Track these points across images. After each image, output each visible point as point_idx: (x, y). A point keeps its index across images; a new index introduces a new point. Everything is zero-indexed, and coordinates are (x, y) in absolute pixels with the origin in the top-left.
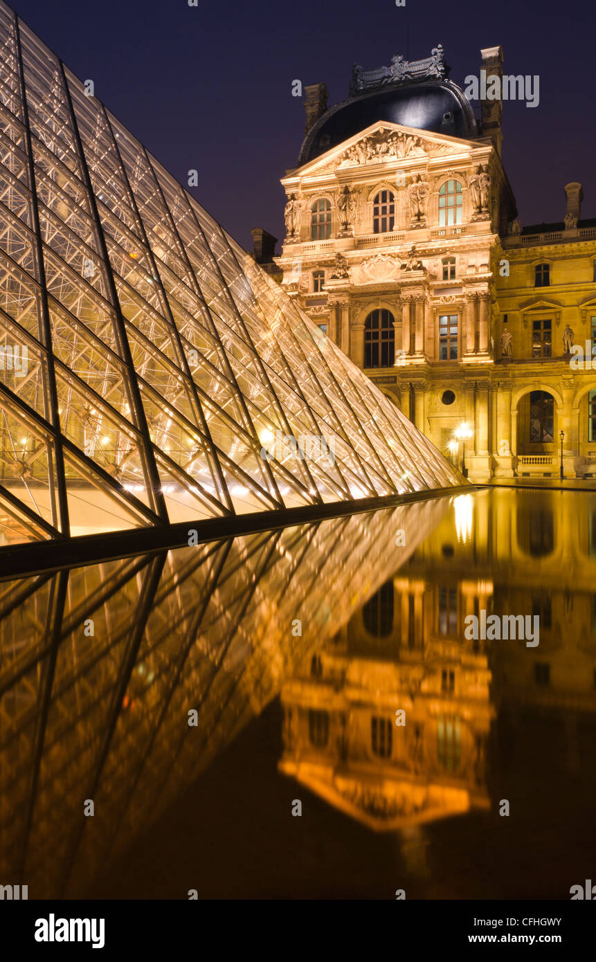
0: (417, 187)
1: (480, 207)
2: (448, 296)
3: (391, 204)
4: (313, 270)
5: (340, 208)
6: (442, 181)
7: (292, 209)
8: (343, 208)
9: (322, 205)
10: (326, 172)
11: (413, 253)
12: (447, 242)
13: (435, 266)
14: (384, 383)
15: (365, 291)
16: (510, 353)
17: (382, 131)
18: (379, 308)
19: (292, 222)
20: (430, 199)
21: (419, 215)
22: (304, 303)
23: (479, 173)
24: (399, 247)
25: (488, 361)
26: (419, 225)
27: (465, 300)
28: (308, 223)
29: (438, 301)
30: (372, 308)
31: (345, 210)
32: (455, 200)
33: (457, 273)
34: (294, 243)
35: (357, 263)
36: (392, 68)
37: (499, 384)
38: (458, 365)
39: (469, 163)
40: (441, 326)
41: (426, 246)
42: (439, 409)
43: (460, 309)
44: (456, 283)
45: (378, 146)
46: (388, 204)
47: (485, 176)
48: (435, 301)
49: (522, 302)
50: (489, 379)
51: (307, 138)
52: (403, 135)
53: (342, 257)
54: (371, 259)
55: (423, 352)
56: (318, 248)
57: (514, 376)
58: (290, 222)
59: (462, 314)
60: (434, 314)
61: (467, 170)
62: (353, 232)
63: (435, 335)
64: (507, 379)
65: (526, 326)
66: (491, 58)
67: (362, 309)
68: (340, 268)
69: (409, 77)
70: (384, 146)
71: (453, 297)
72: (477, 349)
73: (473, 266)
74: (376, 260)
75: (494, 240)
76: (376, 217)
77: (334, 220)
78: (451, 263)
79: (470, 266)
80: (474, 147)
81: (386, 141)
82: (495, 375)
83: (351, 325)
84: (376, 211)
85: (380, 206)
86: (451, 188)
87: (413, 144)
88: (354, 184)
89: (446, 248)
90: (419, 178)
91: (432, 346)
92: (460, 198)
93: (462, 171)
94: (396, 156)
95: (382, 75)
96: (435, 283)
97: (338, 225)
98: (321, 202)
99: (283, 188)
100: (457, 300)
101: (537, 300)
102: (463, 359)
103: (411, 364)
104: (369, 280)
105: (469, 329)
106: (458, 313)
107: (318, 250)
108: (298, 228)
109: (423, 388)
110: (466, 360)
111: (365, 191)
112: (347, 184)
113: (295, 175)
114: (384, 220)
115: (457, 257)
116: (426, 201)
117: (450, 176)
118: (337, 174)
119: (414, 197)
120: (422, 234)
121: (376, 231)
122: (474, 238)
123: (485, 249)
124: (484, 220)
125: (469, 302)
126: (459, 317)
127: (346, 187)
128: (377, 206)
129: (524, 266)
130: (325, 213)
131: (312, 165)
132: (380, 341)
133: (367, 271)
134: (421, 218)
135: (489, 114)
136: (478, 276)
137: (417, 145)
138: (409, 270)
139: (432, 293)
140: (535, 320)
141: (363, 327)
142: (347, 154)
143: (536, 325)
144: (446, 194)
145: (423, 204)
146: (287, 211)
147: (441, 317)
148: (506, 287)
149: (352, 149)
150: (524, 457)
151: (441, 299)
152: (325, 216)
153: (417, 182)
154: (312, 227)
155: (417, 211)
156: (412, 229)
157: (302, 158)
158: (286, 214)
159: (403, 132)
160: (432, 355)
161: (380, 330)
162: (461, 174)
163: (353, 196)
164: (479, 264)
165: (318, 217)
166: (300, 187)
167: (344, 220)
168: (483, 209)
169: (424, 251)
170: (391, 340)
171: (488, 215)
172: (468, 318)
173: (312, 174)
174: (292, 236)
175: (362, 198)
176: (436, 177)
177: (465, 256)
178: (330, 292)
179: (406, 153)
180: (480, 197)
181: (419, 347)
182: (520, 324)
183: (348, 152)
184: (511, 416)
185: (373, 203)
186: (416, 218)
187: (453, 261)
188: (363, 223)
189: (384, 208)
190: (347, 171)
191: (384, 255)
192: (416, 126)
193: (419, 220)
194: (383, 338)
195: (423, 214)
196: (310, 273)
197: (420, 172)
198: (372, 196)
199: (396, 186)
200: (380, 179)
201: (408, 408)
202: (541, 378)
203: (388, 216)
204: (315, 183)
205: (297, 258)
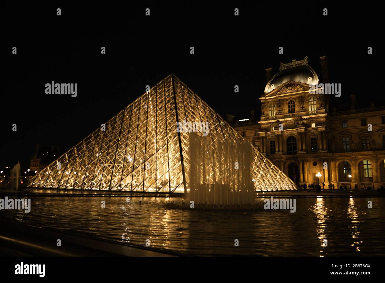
0: (301, 99)
1: (321, 105)
2: (313, 132)
5: (278, 106)
6: (309, 97)
7: (263, 107)
11: (301, 119)
12: (311, 116)
13: (308, 123)
14: (294, 159)
17: (290, 83)
18: (291, 136)
19: (263, 111)
20: (306, 103)
22: (267, 135)
24: (296, 117)
25: (327, 152)
27: (318, 133)
28: (268, 110)
29: (310, 134)
30: (289, 136)
35: (284, 122)
36: (292, 63)
37: (331, 159)
38: (317, 153)
42: (312, 167)
43: (317, 136)
44: (315, 128)
45: (289, 88)
46: (293, 104)
47: (322, 96)
49: (339, 132)
50: (328, 158)
52: (296, 85)
53: (279, 121)
54: (288, 121)
57: (336, 157)
59: (318, 138)
60: (309, 138)
62: (282, 113)
63: (309, 144)
64: (334, 158)
66: (323, 59)
67: (286, 136)
68: (278, 124)
69: (298, 66)
71: (315, 132)
72: (323, 149)
75: (326, 115)
79: (319, 123)
81: (291, 86)
84: (289, 107)
86: (312, 99)
87: (299, 87)
88: (282, 99)
90: (302, 97)
91: (309, 147)
92: (315, 102)
95: (290, 65)
96: (309, 128)
97: (277, 111)
98: (272, 104)
99: (260, 100)
101: (343, 132)
103: (302, 153)
105: (320, 142)
109: (306, 161)
110: (319, 152)
111: (285, 101)
113: (263, 97)
114: (292, 109)
115: (315, 120)
117: (312, 96)
118: (276, 96)
119: (301, 102)
120: (304, 113)
121: (289, 112)
122: (320, 115)
123: (324, 117)
127: (279, 100)
128: (289, 105)
129: (339, 121)
130: (273, 107)
133: (287, 125)
136: (322, 126)
137: (301, 87)
138: (300, 124)
139: (308, 131)
141: (286, 142)
142: (279, 90)
144: (311, 101)
145: (303, 104)
147: (311, 138)
148: (333, 128)
155: (302, 106)
156: (301, 112)
158: (261, 108)
160: (309, 150)
161: (292, 143)
162: (315, 95)
163: (282, 102)
164: (322, 123)
166: (265, 100)
167: (279, 109)
169: (305, 118)
170: (296, 146)
171: (324, 108)
172: (320, 139)
173: (269, 96)
174: (263, 114)
175: (284, 103)
176: (307, 96)
177: (317, 120)
178: (275, 131)
179: (297, 89)
181: (304, 148)
182: (339, 140)
184: (336, 169)
186: (302, 109)
188: (285, 110)
189: (292, 106)
194: (293, 145)
195: (304, 108)
197: (302, 95)
198: (288, 102)
199: (295, 99)
200: (289, 97)
201: (302, 167)
202: (345, 157)
203: (293, 108)
204: (270, 99)
205: (265, 121)
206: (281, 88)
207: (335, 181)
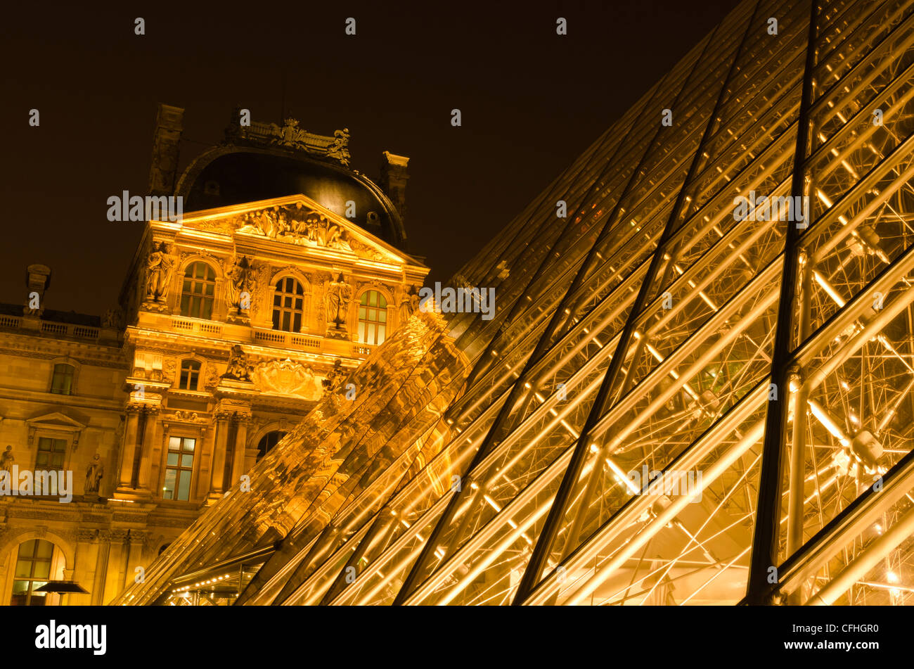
0: (338, 287)
3: (299, 297)
4: (185, 357)
5: (233, 283)
6: (365, 289)
7: (160, 264)
8: (240, 284)
9: (202, 270)
15: (268, 404)
17: (299, 206)
18: (283, 430)
21: (339, 321)
23: (410, 293)
24: (316, 356)
26: (339, 335)
28: (179, 290)
30: (269, 428)
31: (241, 288)
32: (378, 316)
34: (160, 312)
36: (284, 129)
39: (402, 279)
41: (350, 364)
45: (295, 222)
46: (294, 296)
52: (326, 221)
53: (239, 350)
54: (275, 362)
56: (196, 330)
61: (395, 285)
62: (249, 320)
66: (399, 166)
67: (261, 427)
68: (241, 365)
69: (305, 148)
70: (302, 226)
74: (282, 366)
76: (277, 308)
77: (219, 296)
80: (409, 263)
81: (304, 219)
84: (277, 301)
85: (284, 295)
86: (373, 300)
87: (337, 235)
88: (254, 258)
90: (341, 278)
92: (384, 315)
93: (390, 284)
94: (316, 243)
98: (200, 266)
99: (150, 233)
104: (268, 389)
107: (194, 331)
111: (267, 271)
112: (247, 256)
114: (287, 315)
117: (376, 286)
118: (237, 238)
119: (335, 298)
120: (345, 347)
121: (277, 326)
127: (245, 259)
128: (279, 294)
130: (205, 284)
131: (200, 215)
133: (266, 376)
134: (341, 326)
137: (343, 238)
141: (257, 452)
142: (250, 218)
144: (368, 306)
146: (153, 264)
152: (205, 287)
153: (339, 281)
154: (184, 295)
155: (335, 316)
156: (330, 337)
159: (327, 216)
162: (388, 287)
163: (253, 273)
165: (193, 285)
166: (174, 237)
167: (235, 299)
173: (197, 227)
174: (156, 301)
175: (262, 279)
176: (359, 282)
179: (328, 242)
183: (253, 216)
185: (274, 289)
186: (335, 325)
188: (261, 311)
189: (289, 300)
190: (251, 240)
191: (293, 361)
192: (339, 213)
193: (338, 328)
195: (343, 323)
196: (179, 360)
197: (345, 271)
198: (275, 279)
199: (308, 276)
200: (291, 263)
203: (293, 312)
204: (197, 239)
205: (168, 335)
206: (262, 212)
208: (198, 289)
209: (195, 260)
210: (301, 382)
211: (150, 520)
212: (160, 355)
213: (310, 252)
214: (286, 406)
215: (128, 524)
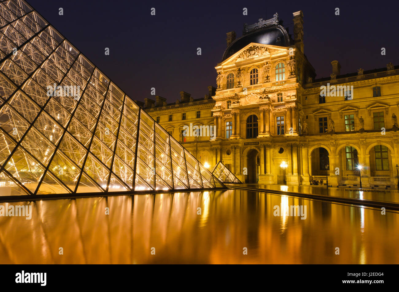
0: (266, 66)
1: (292, 73)
2: (279, 109)
3: (257, 73)
4: (227, 100)
5: (237, 76)
6: (277, 64)
7: (219, 78)
8: (238, 76)
9: (231, 75)
10: (232, 63)
11: (264, 92)
12: (278, 87)
13: (274, 97)
14: (254, 144)
15: (246, 108)
16: (307, 131)
17: (252, 46)
18: (252, 114)
20: (272, 70)
21: (268, 77)
22: (224, 113)
23: (291, 59)
24: (259, 90)
25: (296, 135)
27: (286, 110)
28: (225, 83)
29: (275, 111)
30: (249, 114)
31: (239, 77)
32: (282, 71)
33: (283, 99)
34: (220, 91)
35: (244, 97)
36: (259, 23)
37: (302, 145)
38: (284, 137)
39: (287, 56)
40: (278, 121)
41: (270, 89)
42: (277, 155)
43: (285, 114)
44: (282, 103)
45: (251, 52)
46: (256, 74)
47: (293, 60)
48: (274, 111)
49: (314, 110)
50: (298, 143)
51: (225, 51)
52: (260, 47)
53: (237, 95)
54: (249, 95)
55: (269, 132)
56: (229, 92)
57: (309, 141)
58: (218, 83)
59: (285, 116)
60: (274, 116)
61: (286, 59)
62: (242, 85)
63: (275, 125)
64: (306, 142)
65: (316, 120)
66: (297, 15)
67: (245, 115)
68: (236, 99)
69: (265, 26)
70: (253, 52)
71: (282, 109)
72: (292, 130)
73: (289, 96)
74: (251, 96)
75: (297, 85)
76: (251, 79)
77: (235, 81)
78: (281, 95)
79: (288, 96)
80: (288, 49)
81: (254, 50)
82: (300, 141)
83: (240, 121)
84: (251, 77)
85: (253, 75)
86: (280, 66)
87: (264, 50)
88: (242, 67)
89: (278, 89)
90: (267, 63)
91: (274, 129)
92: (284, 70)
93: (284, 59)
94: (258, 55)
95: (255, 26)
96: (274, 103)
97: (236, 83)
98: (230, 74)
99: (216, 70)
100: (283, 110)
101: (320, 109)
102: (286, 134)
103: (264, 137)
104: (248, 103)
105: (288, 122)
106: (284, 115)
107: (228, 93)
108: (222, 85)
109: (270, 147)
110: (287, 135)
111: (247, 69)
112: (240, 67)
113: (220, 65)
114: (254, 80)
115: (283, 93)
116: (270, 72)
117: (280, 61)
118: (236, 63)
119: (265, 70)
120: (268, 84)
121: (251, 84)
122: (289, 85)
123: (294, 89)
124: (294, 78)
125: (288, 111)
126: (284, 117)
127: (239, 68)
128: (251, 75)
129: (314, 95)
130: (232, 79)
131: (226, 61)
132: (253, 127)
133: (247, 100)
134: (268, 78)
135: (297, 37)
136: (291, 100)
137: (266, 50)
138: (263, 99)
139: (273, 108)
140: (320, 117)
141: (246, 122)
143: (321, 119)
144: (279, 68)
146: (217, 79)
147: (277, 117)
148: (307, 104)
149: (242, 54)
150: (315, 176)
151: (277, 110)
152: (232, 80)
153: (266, 65)
154: (227, 84)
155: (266, 76)
156: (265, 83)
157: (223, 59)
158: (217, 80)
160: (274, 133)
161: (253, 123)
162: (284, 60)
163: (242, 72)
164: (291, 95)
165: (229, 80)
166: (222, 69)
167: (238, 80)
168: (293, 73)
169: (270, 91)
170: (257, 127)
171: (295, 76)
172: (288, 117)
173: (227, 64)
174: (219, 88)
175: (245, 72)
176: (274, 62)
177: (286, 92)
178: (232, 108)
179: (262, 54)
180: (291, 69)
181: (267, 129)
182: (313, 119)
183: (240, 55)
184: (308, 158)
185: (250, 74)
186: (266, 78)
187: (282, 95)
188: (246, 82)
189: (254, 75)
190: (239, 62)
191: (253, 93)
192: (266, 43)
193: (267, 79)
194: (254, 126)
196: (226, 102)
197: (267, 61)
198: (250, 71)
199: (258, 66)
200: (252, 64)
201: (263, 155)
202: (321, 142)
203: (256, 78)
204: (228, 68)
205: (221, 96)
207: (307, 174)
208: (231, 81)
209: (229, 73)
210: (257, 99)
211: (221, 144)
212: (221, 102)
213: (256, 59)
214: (251, 107)
215: (216, 146)
